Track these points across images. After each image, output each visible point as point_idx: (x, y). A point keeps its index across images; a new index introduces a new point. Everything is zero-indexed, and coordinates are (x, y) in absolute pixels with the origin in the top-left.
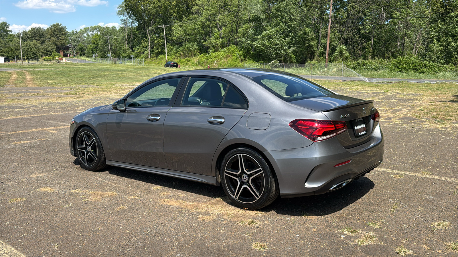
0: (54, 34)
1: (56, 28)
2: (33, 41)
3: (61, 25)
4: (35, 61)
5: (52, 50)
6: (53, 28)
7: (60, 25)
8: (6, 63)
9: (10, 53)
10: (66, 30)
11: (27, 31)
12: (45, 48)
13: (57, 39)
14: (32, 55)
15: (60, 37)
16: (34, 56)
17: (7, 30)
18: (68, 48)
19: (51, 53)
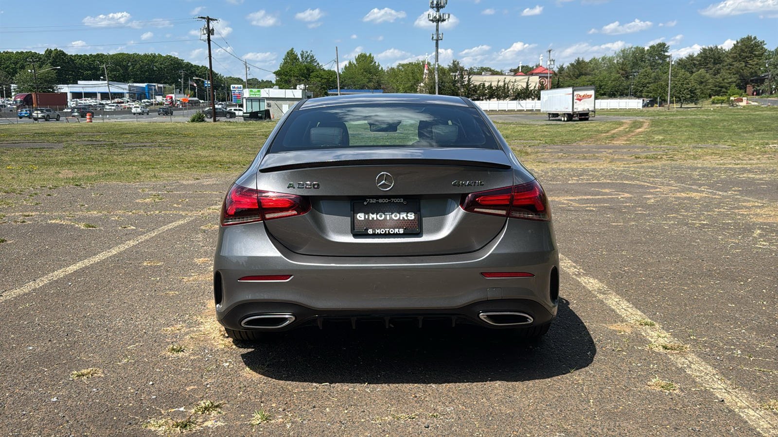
0: (740, 56)
1: (744, 45)
2: (700, 70)
3: (755, 38)
4: (693, 105)
5: (729, 85)
6: (739, 45)
7: (753, 38)
8: (644, 109)
9: (659, 92)
10: (764, 46)
11: (696, 55)
12: (717, 82)
13: (744, 64)
14: (688, 94)
15: (750, 61)
16: (691, 96)
17: (664, 55)
18: (761, 81)
19: (726, 91)
